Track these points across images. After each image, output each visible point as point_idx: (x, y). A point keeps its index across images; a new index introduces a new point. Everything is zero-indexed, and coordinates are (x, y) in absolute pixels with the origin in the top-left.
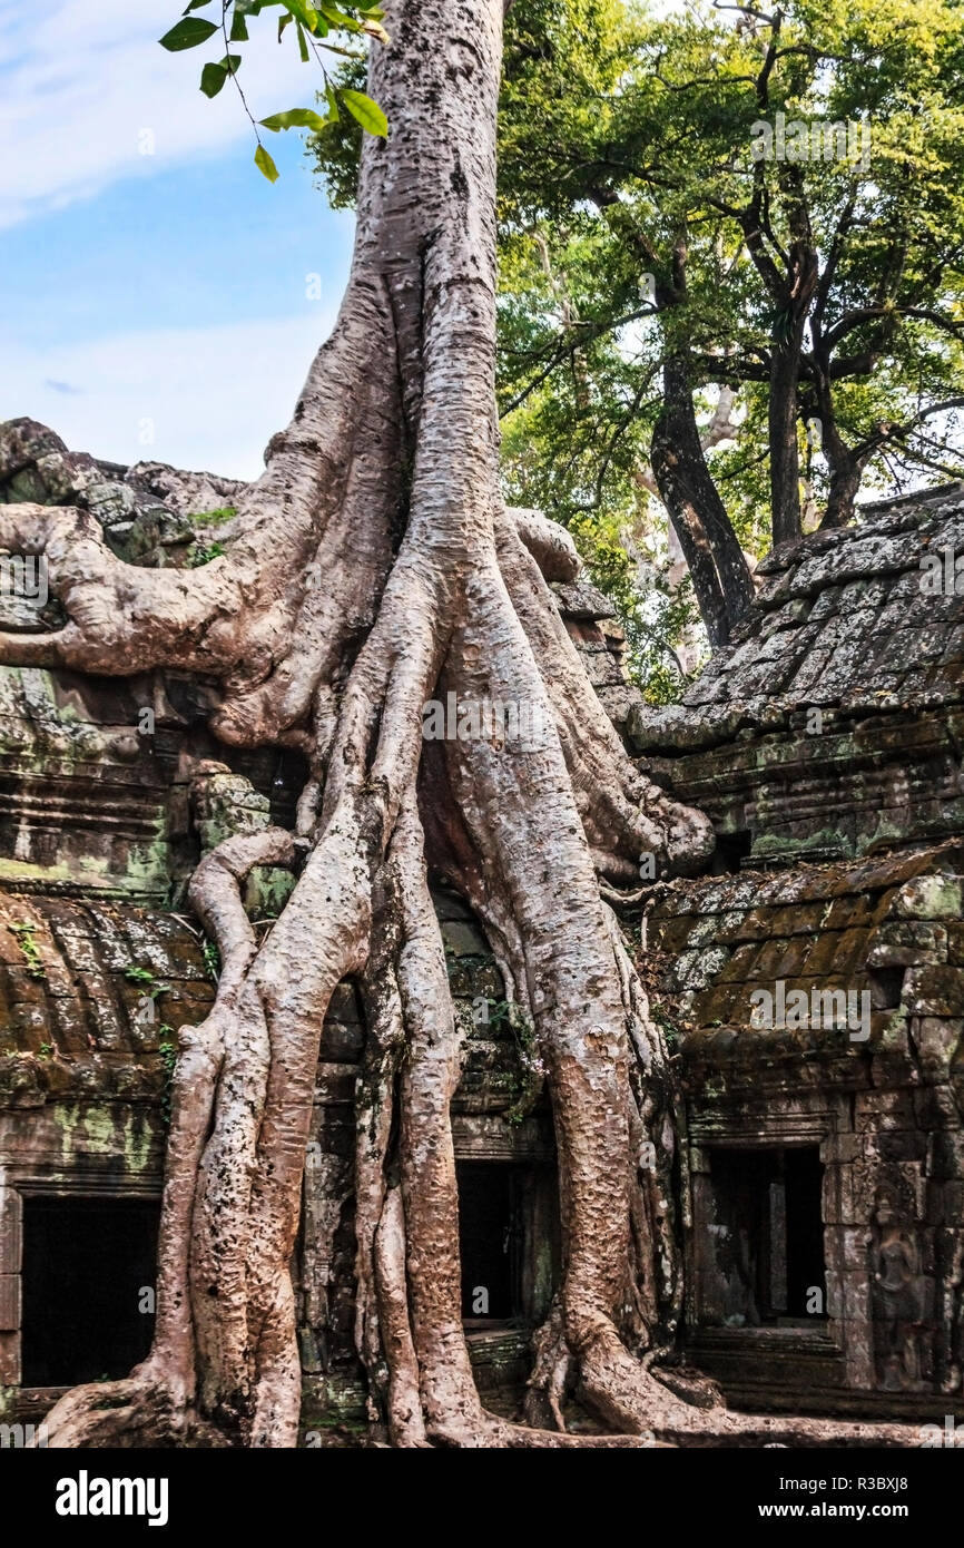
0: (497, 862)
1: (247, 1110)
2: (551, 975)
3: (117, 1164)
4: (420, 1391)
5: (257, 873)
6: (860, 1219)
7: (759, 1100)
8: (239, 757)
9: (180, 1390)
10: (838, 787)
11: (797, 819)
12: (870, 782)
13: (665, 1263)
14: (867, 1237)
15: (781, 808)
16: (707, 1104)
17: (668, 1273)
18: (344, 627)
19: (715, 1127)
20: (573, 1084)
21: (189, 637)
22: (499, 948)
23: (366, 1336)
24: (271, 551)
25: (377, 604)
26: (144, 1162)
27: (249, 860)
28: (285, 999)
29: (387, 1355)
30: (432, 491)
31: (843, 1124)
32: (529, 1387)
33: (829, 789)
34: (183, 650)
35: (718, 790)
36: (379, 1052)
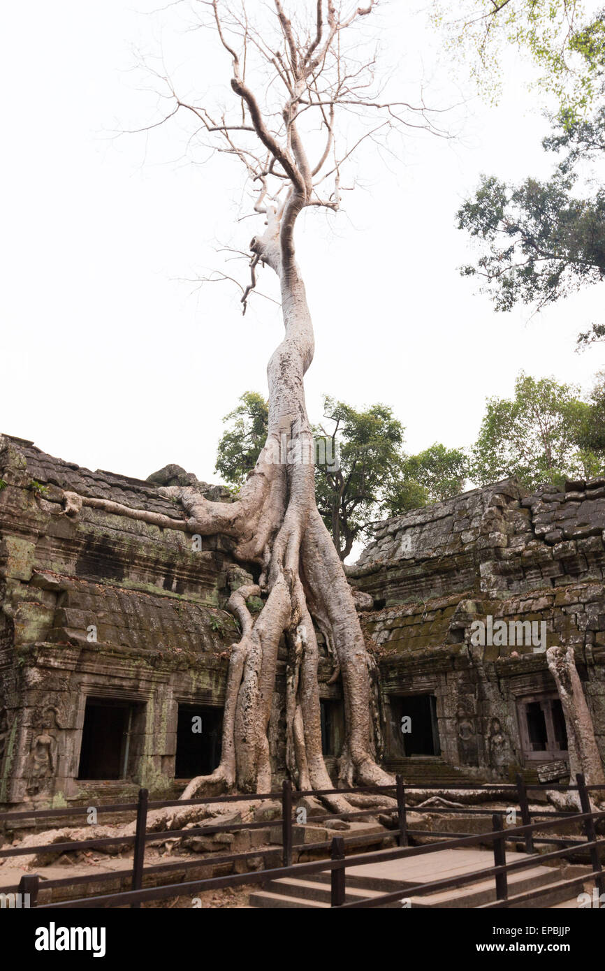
0: (322, 599)
1: (255, 674)
2: (343, 635)
3: (209, 693)
4: (310, 780)
5: (251, 598)
6: (452, 715)
7: (410, 677)
8: (242, 563)
9: (230, 779)
10: (416, 583)
11: (400, 594)
12: (427, 581)
13: (378, 734)
14: (455, 722)
15: (396, 591)
16: (389, 680)
17: (379, 738)
18: (272, 528)
19: (392, 687)
20: (352, 671)
21: (230, 523)
22: (322, 628)
23: (290, 759)
24: (252, 502)
25: (282, 521)
26: (219, 692)
27: (249, 593)
28: (267, 636)
29: (298, 766)
30: (299, 488)
31: (443, 683)
32: (339, 779)
33: (413, 584)
34: (227, 527)
35: (373, 587)
36: (295, 657)
